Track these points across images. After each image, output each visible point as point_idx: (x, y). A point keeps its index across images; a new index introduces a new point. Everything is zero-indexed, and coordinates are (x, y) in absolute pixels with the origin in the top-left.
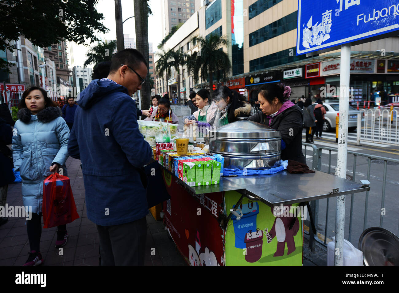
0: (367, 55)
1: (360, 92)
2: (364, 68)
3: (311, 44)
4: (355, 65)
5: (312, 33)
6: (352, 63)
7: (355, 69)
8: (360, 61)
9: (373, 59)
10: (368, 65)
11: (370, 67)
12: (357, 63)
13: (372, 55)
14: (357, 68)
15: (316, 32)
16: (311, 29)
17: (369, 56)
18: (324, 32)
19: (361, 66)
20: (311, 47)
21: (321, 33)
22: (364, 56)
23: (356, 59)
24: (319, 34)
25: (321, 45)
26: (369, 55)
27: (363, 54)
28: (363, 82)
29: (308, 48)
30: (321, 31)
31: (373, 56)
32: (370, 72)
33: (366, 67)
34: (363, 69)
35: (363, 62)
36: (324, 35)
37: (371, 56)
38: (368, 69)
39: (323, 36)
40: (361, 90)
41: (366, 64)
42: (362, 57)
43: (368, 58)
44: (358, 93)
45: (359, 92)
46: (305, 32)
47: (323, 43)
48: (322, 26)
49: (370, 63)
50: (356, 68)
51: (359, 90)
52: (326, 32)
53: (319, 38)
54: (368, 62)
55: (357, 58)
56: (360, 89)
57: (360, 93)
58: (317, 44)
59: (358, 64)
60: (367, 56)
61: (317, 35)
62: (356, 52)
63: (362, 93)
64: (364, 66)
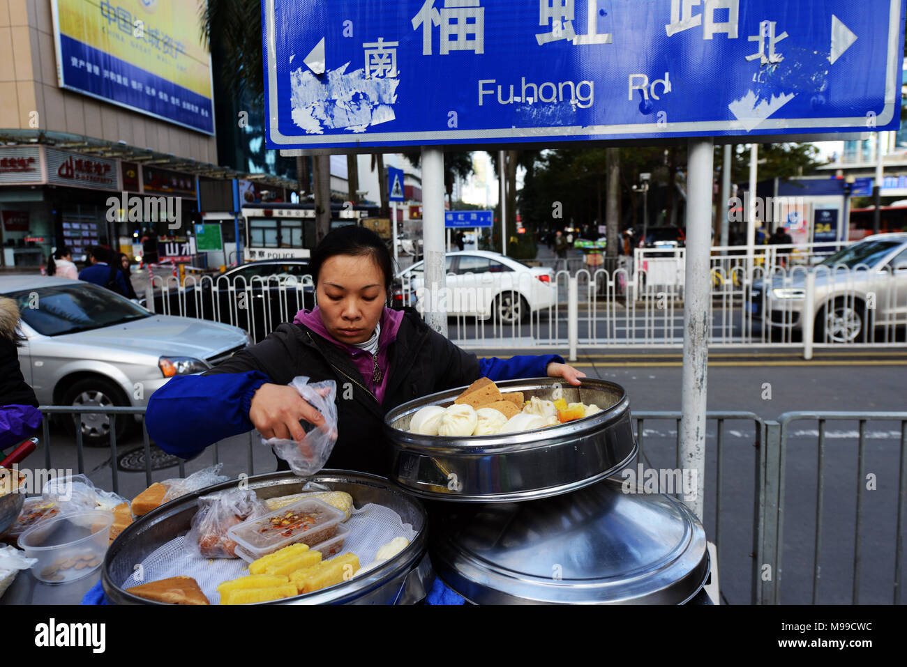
0: (99, 147)
1: (93, 230)
2: (95, 175)
3: (325, 123)
4: (74, 167)
5: (330, 91)
6: (67, 162)
7: (75, 176)
8: (85, 159)
9: (112, 159)
10: (103, 170)
11: (108, 176)
12: (79, 163)
13: (110, 149)
14: (80, 175)
15: (343, 92)
16: (322, 78)
17: (105, 152)
18: (373, 97)
19: (89, 171)
20: (327, 131)
21: (361, 97)
22: (93, 150)
23: (75, 153)
24: (356, 98)
25: (365, 132)
26: (104, 149)
27: (91, 145)
28: (96, 208)
29: (315, 134)
30: (364, 95)
31: (112, 151)
32: (109, 188)
33: (100, 174)
34: (93, 179)
35: (91, 163)
36: (376, 107)
37: (108, 151)
38: (105, 180)
39: (372, 111)
40: (94, 226)
41: (98, 167)
42: (87, 150)
43: (102, 155)
44: (89, 234)
45: (90, 230)
46: (299, 83)
47: (371, 129)
48: (364, 77)
49: (107, 168)
50: (77, 176)
51: (89, 226)
52: (380, 98)
53: (355, 110)
54: (102, 165)
55: (76, 150)
56: (93, 223)
57: (94, 234)
58: (349, 128)
59: (81, 166)
60: (100, 150)
61: (346, 100)
62: (75, 137)
63: (98, 234)
64: (95, 171)
